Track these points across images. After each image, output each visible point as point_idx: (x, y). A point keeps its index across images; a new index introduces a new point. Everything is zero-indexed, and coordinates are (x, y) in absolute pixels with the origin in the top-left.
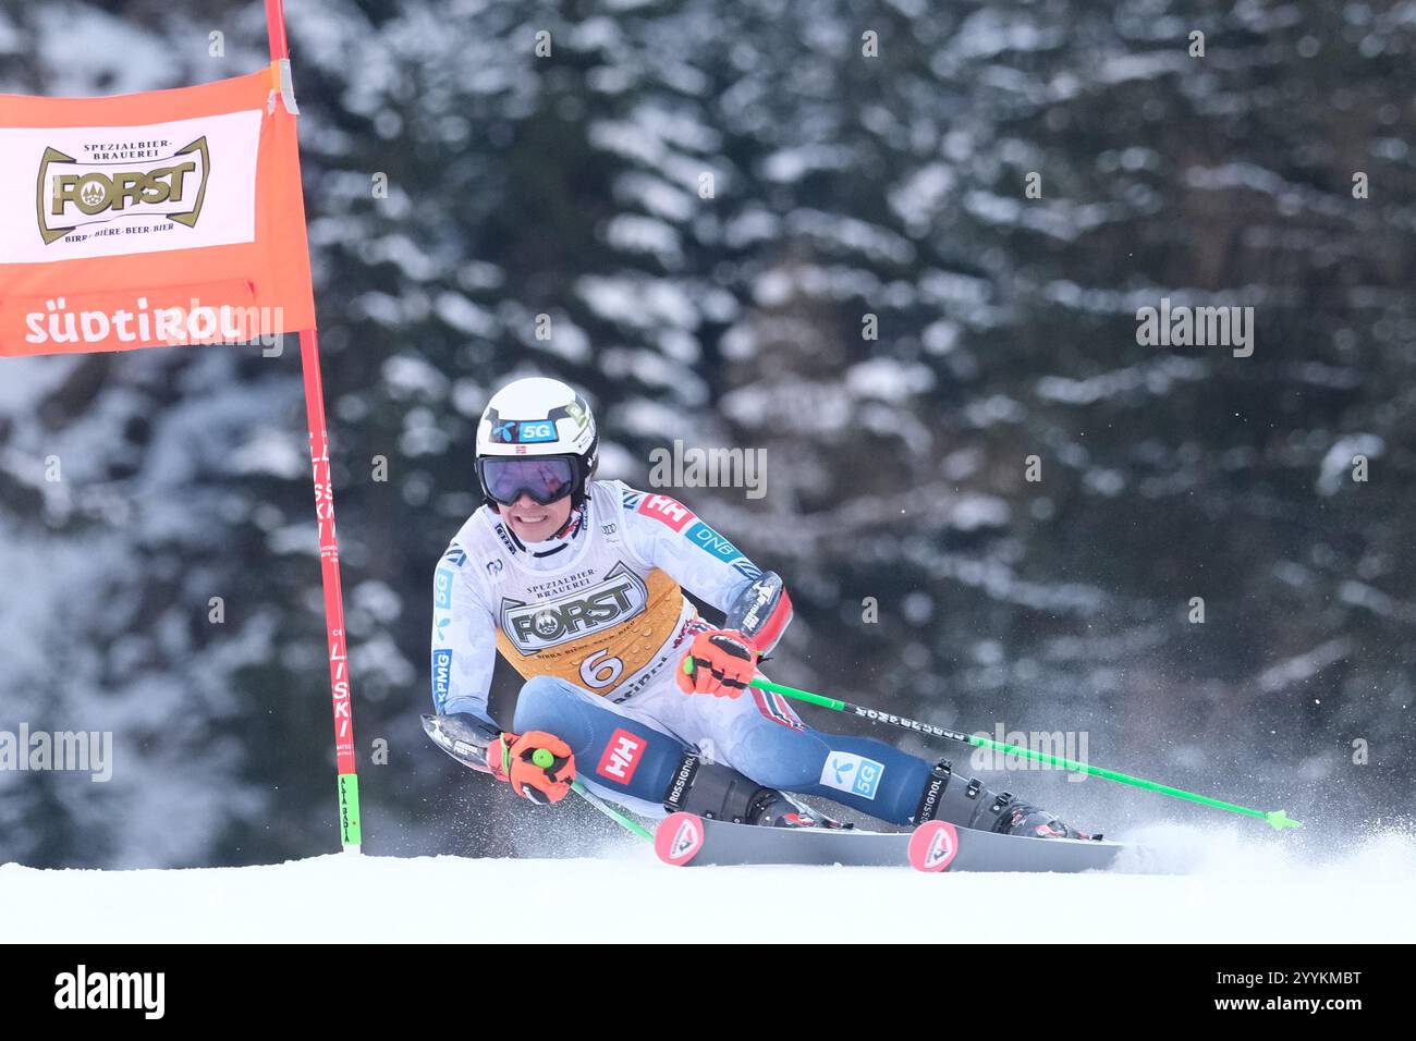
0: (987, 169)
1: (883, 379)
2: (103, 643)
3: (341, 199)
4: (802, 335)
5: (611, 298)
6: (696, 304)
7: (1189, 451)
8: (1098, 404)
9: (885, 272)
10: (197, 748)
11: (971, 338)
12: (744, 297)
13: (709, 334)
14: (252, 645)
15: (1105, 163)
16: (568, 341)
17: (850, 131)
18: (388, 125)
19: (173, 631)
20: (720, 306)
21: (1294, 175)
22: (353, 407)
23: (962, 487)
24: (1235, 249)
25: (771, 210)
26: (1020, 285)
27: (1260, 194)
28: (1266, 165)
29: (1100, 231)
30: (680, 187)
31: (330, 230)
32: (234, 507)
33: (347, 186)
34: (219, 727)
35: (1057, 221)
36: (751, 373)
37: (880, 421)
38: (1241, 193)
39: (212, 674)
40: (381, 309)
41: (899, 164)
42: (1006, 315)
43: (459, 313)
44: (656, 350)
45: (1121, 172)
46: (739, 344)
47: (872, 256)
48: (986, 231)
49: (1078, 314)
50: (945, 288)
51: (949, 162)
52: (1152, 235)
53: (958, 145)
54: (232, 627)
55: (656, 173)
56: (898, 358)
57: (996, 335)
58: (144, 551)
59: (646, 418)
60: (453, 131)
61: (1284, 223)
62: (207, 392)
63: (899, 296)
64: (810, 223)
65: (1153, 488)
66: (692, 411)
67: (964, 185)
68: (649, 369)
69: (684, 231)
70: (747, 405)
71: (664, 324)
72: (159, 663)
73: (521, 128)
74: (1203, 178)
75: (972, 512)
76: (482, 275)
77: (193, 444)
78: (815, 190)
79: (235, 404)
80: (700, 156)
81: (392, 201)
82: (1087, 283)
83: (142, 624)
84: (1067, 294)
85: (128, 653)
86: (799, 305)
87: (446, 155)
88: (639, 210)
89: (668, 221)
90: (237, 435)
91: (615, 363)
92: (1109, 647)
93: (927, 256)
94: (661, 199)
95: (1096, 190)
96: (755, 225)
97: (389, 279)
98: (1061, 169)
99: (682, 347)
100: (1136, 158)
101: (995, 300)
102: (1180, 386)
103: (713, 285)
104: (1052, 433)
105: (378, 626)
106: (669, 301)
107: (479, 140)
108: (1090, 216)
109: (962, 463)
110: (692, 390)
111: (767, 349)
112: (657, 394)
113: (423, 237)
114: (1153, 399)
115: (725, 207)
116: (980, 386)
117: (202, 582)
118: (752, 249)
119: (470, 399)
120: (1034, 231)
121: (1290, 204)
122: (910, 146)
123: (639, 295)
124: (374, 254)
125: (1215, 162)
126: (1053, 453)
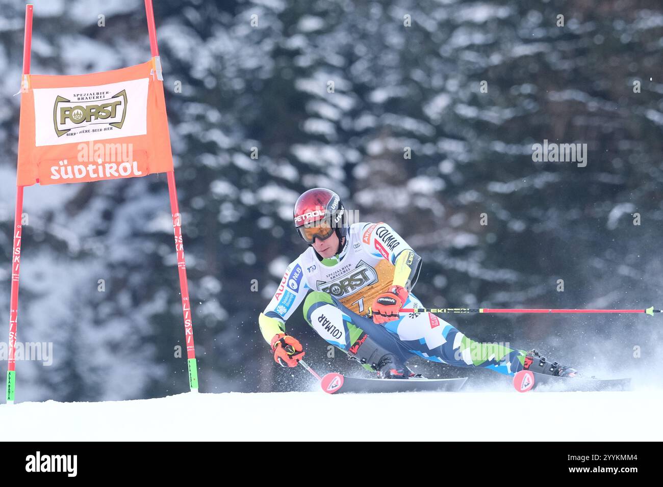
0: (464, 95)
1: (423, 185)
2: (94, 305)
3: (191, 115)
4: (388, 167)
5: (306, 154)
6: (343, 155)
7: (553, 212)
8: (513, 193)
9: (422, 140)
10: (136, 349)
11: (459, 166)
12: (363, 151)
13: (348, 168)
14: (158, 305)
15: (514, 91)
16: (288, 172)
17: (406, 80)
18: (210, 83)
19: (124, 300)
20: (353, 155)
21: (594, 94)
22: (198, 203)
23: (458, 230)
24: (570, 126)
25: (373, 114)
26: (480, 144)
27: (580, 103)
28: (582, 90)
29: (513, 120)
30: (335, 106)
31: (186, 128)
32: (149, 246)
33: (194, 109)
34: (145, 340)
35: (494, 115)
36: (367, 184)
37: (422, 203)
38: (571, 103)
39: (142, 316)
40: (209, 161)
41: (427, 94)
42: (475, 157)
43: (242, 162)
44: (326, 175)
45: (520, 95)
46: (361, 172)
47: (417, 133)
48: (463, 121)
49: (505, 155)
50: (449, 146)
51: (449, 92)
52: (535, 121)
53: (453, 85)
54: (149, 297)
55: (324, 100)
56: (431, 176)
57: (470, 165)
58: (111, 266)
60: (238, 85)
61: (590, 115)
62: (136, 198)
63: (428, 149)
64: (391, 120)
65: (538, 228)
67: (455, 102)
68: (323, 183)
69: (337, 124)
70: (365, 197)
71: (329, 164)
72: (119, 313)
73: (267, 83)
74: (554, 97)
75: (462, 240)
77: (131, 220)
78: (392, 105)
79: (148, 202)
80: (343, 93)
81: (214, 116)
82: (507, 142)
83: (111, 296)
84: (499, 147)
85: (105, 310)
86: (387, 155)
87: (234, 94)
88: (317, 116)
89: (330, 120)
90: (149, 216)
91: (309, 181)
92: (521, 296)
93: (440, 133)
94: (327, 111)
95: (511, 103)
96: (367, 121)
97: (212, 148)
98: (496, 93)
99: (337, 174)
100: (527, 89)
101: (470, 151)
102: (549, 185)
103: (350, 147)
104: (494, 205)
105: (212, 295)
106: (331, 154)
107: (249, 88)
108: (508, 114)
109: (457, 220)
110: (342, 192)
111: (374, 173)
113: (226, 130)
114: (537, 191)
115: (354, 114)
116: (465, 187)
117: (136, 279)
118: (368, 133)
119: (248, 198)
120: (484, 121)
121: (592, 106)
122: (431, 86)
123: (319, 151)
124: (206, 138)
125: (560, 89)
126: (494, 214)
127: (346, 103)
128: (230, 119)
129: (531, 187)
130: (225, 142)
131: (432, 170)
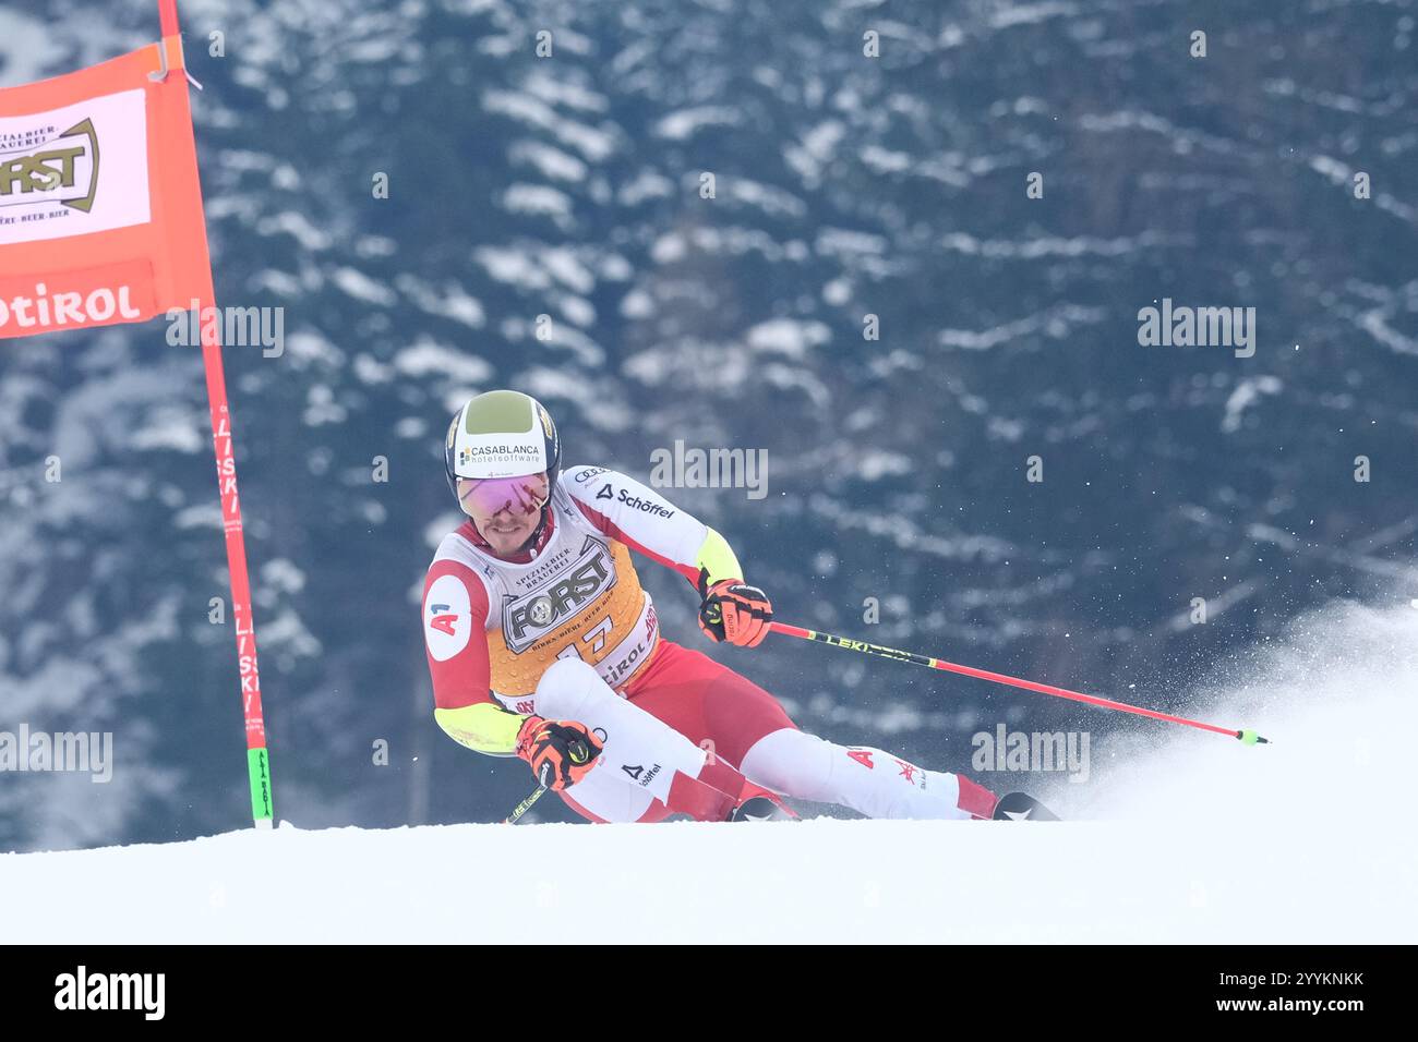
13: (605, 296)
16: (466, 309)
20: (617, 268)
30: (573, 151)
32: (138, 487)
33: (243, 160)
43: (354, 283)
49: (976, 258)
54: (140, 609)
63: (796, 251)
66: (591, 374)
70: (647, 367)
74: (1091, 123)
81: (286, 177)
90: (139, 414)
91: (513, 329)
95: (987, 140)
98: (949, 119)
99: (579, 311)
102: (1077, 330)
104: (954, 385)
106: (564, 264)
115: (616, 169)
117: (106, 564)
118: (648, 209)
119: (369, 370)
120: (926, 178)
121: (1182, 145)
122: (802, 98)
123: (535, 262)
124: (268, 227)
125: (1107, 109)
126: (954, 399)
127: (597, 144)
128: (323, 184)
129: (1039, 333)
130: (313, 238)
131: (805, 304)
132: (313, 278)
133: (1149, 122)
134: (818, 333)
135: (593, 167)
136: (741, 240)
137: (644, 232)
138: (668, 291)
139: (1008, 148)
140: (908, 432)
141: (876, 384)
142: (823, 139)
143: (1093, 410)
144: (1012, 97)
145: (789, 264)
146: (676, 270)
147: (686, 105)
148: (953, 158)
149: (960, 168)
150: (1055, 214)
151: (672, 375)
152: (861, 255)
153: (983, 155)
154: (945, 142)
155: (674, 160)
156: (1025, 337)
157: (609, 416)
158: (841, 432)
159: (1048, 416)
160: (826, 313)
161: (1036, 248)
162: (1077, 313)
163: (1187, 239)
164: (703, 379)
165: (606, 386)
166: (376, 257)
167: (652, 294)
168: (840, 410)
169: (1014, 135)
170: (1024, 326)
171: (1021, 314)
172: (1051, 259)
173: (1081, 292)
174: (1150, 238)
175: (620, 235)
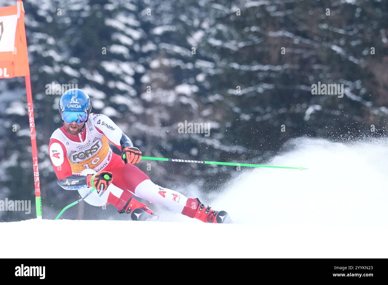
0: (214, 31)
1: (185, 89)
3: (36, 38)
4: (163, 77)
5: (110, 67)
6: (133, 69)
7: (268, 109)
8: (243, 95)
9: (185, 60)
11: (209, 77)
12: (147, 66)
13: (137, 76)
14: (12, 161)
15: (246, 30)
16: (99, 79)
17: (176, 21)
18: (49, 19)
20: (140, 69)
21: (298, 33)
22: (39, 97)
23: (206, 119)
25: (154, 43)
26: (223, 63)
27: (289, 38)
28: (290, 31)
29: (244, 48)
30: (130, 36)
31: (33, 48)
32: (7, 124)
33: (39, 36)
34: (3, 184)
35: (232, 45)
37: (184, 100)
38: (283, 38)
39: (1, 170)
40: (48, 69)
41: (189, 30)
42: (219, 71)
43: (68, 70)
44: (123, 81)
45: (250, 32)
46: (145, 79)
47: (183, 55)
48: (213, 48)
49: (239, 70)
50: (201, 64)
51: (203, 29)
52: (259, 49)
53: (205, 25)
54: (7, 157)
55: (123, 33)
56: (189, 84)
57: (216, 76)
59: (120, 100)
60: (67, 21)
61: (295, 46)
63: (190, 66)
64: (165, 46)
65: (258, 119)
66: (133, 97)
67: (208, 35)
68: (121, 86)
69: (130, 48)
70: (148, 96)
71: (125, 74)
73: (86, 20)
74: (272, 34)
76: (75, 61)
78: (166, 37)
79: (7, 95)
80: (135, 28)
81: (51, 41)
82: (240, 64)
84: (236, 66)
86: (161, 69)
87: (65, 28)
88: (119, 43)
89: (126, 46)
90: (8, 104)
91: (111, 84)
93: (198, 56)
94: (124, 40)
95: (243, 38)
96: (150, 47)
97: (49, 61)
98: (233, 32)
99: (130, 80)
100: (254, 29)
101: (215, 68)
102: (266, 91)
103: (139, 64)
104: (232, 104)
105: (47, 156)
106: (126, 67)
107: (74, 23)
108: (242, 45)
109: (206, 112)
110: (133, 92)
111: (153, 81)
112: (123, 93)
113: (59, 51)
114: (258, 94)
115: (142, 42)
116: (211, 91)
118: (149, 53)
120: (226, 48)
121: (297, 41)
122: (193, 24)
123: (118, 66)
124: (46, 54)
125: (276, 30)
126: (231, 108)
127: (136, 35)
128: (61, 43)
129: (255, 91)
130: (57, 57)
131: (192, 80)
132: (57, 69)
133: (288, 34)
134: (195, 89)
135: (135, 41)
136: (175, 63)
137: (148, 59)
138: (155, 76)
139: (249, 40)
140: (219, 116)
141: (210, 103)
142: (198, 36)
143: (270, 113)
144: (250, 26)
145: (188, 70)
146: (157, 70)
147: (161, 25)
148: (233, 42)
149: (236, 45)
150: (261, 59)
151: (154, 99)
152: (207, 68)
153: (242, 41)
154: (232, 38)
155: (157, 40)
156: (251, 92)
157: (137, 109)
158: (200, 116)
159: (257, 114)
160: (197, 83)
161: (256, 68)
162: (266, 86)
163: (297, 67)
164: (163, 100)
165: (136, 101)
166: (75, 64)
167: (150, 76)
168: (200, 110)
169: (251, 36)
170: (251, 89)
171: (251, 86)
172: (259, 71)
173: (267, 80)
174: (287, 66)
175: (142, 60)
